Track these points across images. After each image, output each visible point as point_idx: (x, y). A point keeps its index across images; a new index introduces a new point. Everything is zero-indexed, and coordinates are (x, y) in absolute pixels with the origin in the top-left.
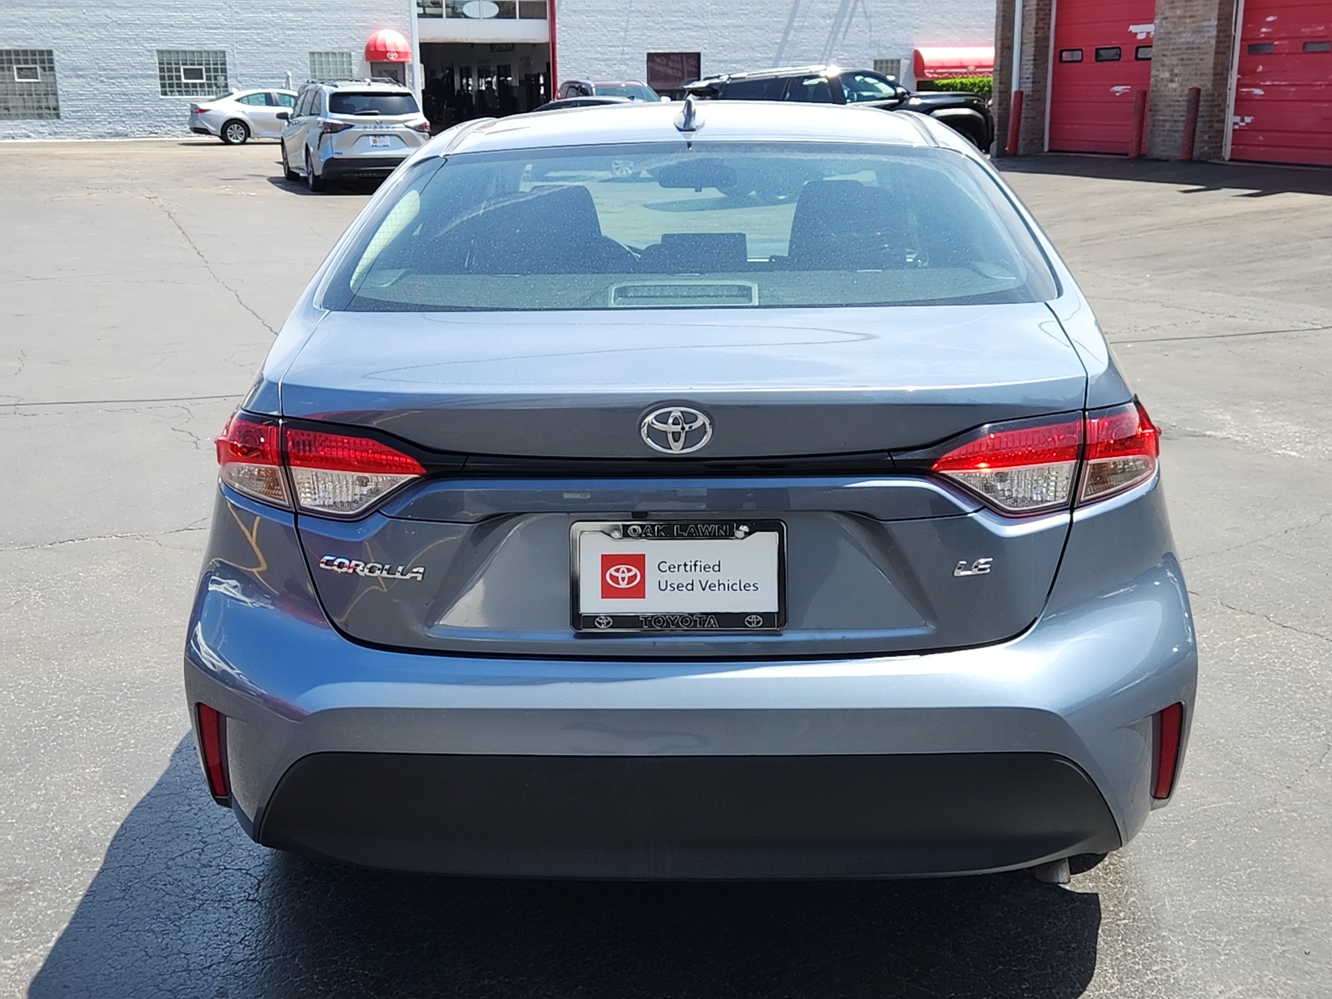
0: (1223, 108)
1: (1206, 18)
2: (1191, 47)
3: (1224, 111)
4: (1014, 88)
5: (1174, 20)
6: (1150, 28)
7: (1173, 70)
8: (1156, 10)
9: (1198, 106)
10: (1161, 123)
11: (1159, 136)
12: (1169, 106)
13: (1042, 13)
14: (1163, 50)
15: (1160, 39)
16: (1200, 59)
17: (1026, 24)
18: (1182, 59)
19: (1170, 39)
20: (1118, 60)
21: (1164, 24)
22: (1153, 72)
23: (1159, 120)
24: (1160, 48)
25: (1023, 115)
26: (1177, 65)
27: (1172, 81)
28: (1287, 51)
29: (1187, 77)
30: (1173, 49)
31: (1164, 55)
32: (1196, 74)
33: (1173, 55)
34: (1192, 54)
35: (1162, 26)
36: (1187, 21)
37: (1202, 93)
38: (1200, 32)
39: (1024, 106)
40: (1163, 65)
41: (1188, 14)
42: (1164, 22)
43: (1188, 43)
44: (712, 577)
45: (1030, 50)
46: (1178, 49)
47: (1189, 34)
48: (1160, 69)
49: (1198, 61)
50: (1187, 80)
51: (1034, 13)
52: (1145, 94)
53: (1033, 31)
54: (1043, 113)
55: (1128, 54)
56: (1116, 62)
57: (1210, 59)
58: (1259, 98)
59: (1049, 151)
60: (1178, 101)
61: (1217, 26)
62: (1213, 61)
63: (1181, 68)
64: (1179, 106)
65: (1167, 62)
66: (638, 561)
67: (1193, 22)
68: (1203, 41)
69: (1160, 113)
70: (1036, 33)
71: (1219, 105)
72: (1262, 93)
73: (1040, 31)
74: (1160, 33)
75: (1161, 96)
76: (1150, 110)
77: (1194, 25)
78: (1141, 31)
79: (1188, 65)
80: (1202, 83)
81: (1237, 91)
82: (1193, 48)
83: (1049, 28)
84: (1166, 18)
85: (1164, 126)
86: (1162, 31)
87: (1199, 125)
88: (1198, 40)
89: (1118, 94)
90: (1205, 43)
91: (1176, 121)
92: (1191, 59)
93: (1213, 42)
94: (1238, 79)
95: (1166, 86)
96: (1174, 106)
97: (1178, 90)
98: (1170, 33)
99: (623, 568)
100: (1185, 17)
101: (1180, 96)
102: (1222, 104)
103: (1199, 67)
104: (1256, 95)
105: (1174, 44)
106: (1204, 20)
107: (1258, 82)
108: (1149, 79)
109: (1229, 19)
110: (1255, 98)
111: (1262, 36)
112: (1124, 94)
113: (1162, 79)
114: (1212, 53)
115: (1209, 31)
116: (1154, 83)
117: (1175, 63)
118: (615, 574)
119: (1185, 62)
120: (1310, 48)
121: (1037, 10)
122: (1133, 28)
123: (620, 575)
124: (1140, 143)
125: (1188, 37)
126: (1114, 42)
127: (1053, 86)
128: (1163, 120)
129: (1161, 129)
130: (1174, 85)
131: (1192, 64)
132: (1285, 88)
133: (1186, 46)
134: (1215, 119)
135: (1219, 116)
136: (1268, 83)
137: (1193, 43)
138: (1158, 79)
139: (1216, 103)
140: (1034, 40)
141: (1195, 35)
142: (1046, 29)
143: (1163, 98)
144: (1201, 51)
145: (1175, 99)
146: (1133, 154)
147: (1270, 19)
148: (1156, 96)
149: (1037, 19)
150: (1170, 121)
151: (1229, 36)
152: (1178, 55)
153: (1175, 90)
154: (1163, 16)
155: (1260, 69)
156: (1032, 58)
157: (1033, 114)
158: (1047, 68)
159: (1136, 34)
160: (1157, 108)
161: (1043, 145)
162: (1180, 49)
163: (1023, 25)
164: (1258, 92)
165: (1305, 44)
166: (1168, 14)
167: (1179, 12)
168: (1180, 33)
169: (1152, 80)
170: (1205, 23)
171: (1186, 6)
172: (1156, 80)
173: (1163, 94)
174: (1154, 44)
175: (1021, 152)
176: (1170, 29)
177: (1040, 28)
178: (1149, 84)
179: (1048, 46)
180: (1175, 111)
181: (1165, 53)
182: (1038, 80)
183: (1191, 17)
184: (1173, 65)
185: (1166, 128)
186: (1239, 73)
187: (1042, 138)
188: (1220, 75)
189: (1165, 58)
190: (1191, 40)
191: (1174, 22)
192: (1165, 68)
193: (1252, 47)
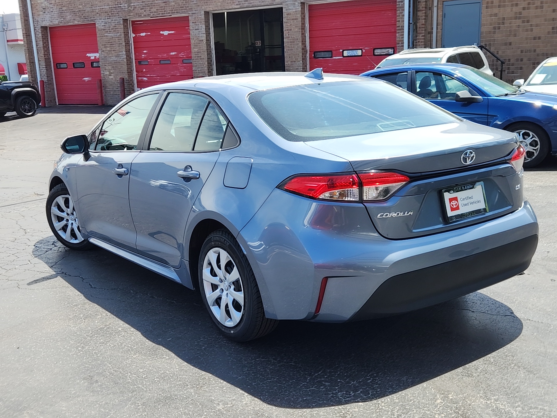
0: (133, 85)
1: (120, 51)
2: (116, 62)
3: (133, 86)
4: (39, 80)
5: (106, 52)
6: (97, 55)
7: (110, 71)
8: (99, 48)
9: (124, 85)
10: (109, 92)
11: (109, 97)
12: (111, 85)
13: (45, 48)
14: (105, 63)
15: (102, 59)
16: (121, 67)
17: (39, 53)
18: (113, 67)
19: (106, 59)
20: (84, 67)
21: (103, 53)
22: (102, 72)
23: (108, 91)
24: (103, 62)
25: (45, 90)
26: (112, 69)
27: (110, 75)
28: (154, 64)
29: (116, 74)
30: (109, 63)
31: (105, 65)
32: (120, 73)
33: (109, 65)
34: (117, 65)
35: (102, 54)
36: (113, 52)
37: (125, 80)
38: (119, 56)
39: (45, 86)
40: (106, 69)
41: (112, 50)
42: (103, 52)
43: (115, 61)
44: (471, 200)
45: (43, 63)
46: (111, 63)
47: (114, 57)
48: (105, 71)
49: (120, 68)
50: (117, 75)
51: (42, 48)
52: (101, 80)
53: (43, 56)
54: (54, 89)
55: (88, 65)
56: (83, 69)
57: (125, 67)
58: (146, 81)
59: (59, 105)
60: (114, 83)
61: (126, 54)
62: (126, 68)
63: (113, 70)
64: (115, 85)
65: (107, 68)
66: (456, 199)
67: (115, 53)
68: (121, 60)
69: (108, 88)
70: (45, 57)
71: (131, 84)
72: (147, 79)
73: (46, 56)
74: (102, 57)
75: (107, 81)
76: (103, 87)
77: (116, 54)
78: (92, 56)
79: (115, 69)
80: (123, 76)
81: (137, 78)
82: (117, 63)
83: (49, 55)
84: (103, 51)
85: (110, 93)
86: (102, 56)
87: (126, 92)
88: (118, 59)
89: (86, 81)
90: (122, 60)
91: (115, 91)
92: (117, 67)
93: (125, 60)
94: (136, 74)
95: (108, 77)
96: (113, 85)
97: (114, 79)
98: (106, 57)
99: (454, 201)
100: (111, 51)
101: (115, 81)
102: (132, 83)
103: (121, 70)
104: (145, 80)
105: (108, 61)
106: (120, 52)
107: (144, 75)
108: (101, 75)
109: (129, 51)
110: (144, 81)
111: (143, 58)
112: (88, 81)
113: (106, 75)
114: (126, 64)
115: (123, 56)
116: (103, 76)
117: (110, 68)
118: (452, 204)
119: (114, 68)
120: (162, 62)
121: (44, 47)
122: (88, 55)
123: (453, 204)
124: (102, 100)
125: (114, 58)
126: (80, 60)
127: (55, 78)
128: (110, 91)
129: (109, 94)
130: (112, 77)
131: (118, 69)
132: (155, 77)
133: (114, 62)
134: (131, 89)
135: (132, 88)
136: (148, 75)
137: (117, 61)
138: (104, 74)
139: (130, 83)
140: (44, 59)
141: (117, 58)
142: (48, 55)
143: (108, 82)
144: (121, 64)
145: (113, 82)
146: (100, 104)
147: (145, 52)
148: (105, 81)
149: (44, 51)
150: (113, 91)
151: (131, 58)
152: (111, 65)
153: (112, 79)
154: (101, 50)
155: (144, 70)
156: (45, 67)
157: (50, 90)
158: (52, 71)
159: (90, 57)
160: (106, 86)
161: (56, 102)
162: (112, 63)
163: (38, 53)
164: (145, 79)
165: (160, 61)
166: (104, 49)
167: (108, 49)
168: (110, 57)
169: (102, 75)
170: (121, 53)
171: (111, 47)
172: (104, 75)
173: (108, 80)
174: (100, 61)
175: (46, 105)
176: (106, 55)
177: (46, 55)
178: (101, 77)
179: (51, 62)
180: (114, 87)
181: (105, 64)
182: (49, 76)
183: (114, 51)
184: (109, 69)
185: (111, 94)
186: (136, 72)
187: (55, 99)
188: (130, 73)
189: (106, 67)
190: (116, 59)
191: (107, 53)
192: (106, 70)
193: (139, 62)
